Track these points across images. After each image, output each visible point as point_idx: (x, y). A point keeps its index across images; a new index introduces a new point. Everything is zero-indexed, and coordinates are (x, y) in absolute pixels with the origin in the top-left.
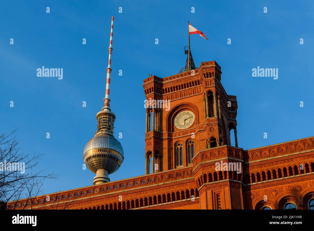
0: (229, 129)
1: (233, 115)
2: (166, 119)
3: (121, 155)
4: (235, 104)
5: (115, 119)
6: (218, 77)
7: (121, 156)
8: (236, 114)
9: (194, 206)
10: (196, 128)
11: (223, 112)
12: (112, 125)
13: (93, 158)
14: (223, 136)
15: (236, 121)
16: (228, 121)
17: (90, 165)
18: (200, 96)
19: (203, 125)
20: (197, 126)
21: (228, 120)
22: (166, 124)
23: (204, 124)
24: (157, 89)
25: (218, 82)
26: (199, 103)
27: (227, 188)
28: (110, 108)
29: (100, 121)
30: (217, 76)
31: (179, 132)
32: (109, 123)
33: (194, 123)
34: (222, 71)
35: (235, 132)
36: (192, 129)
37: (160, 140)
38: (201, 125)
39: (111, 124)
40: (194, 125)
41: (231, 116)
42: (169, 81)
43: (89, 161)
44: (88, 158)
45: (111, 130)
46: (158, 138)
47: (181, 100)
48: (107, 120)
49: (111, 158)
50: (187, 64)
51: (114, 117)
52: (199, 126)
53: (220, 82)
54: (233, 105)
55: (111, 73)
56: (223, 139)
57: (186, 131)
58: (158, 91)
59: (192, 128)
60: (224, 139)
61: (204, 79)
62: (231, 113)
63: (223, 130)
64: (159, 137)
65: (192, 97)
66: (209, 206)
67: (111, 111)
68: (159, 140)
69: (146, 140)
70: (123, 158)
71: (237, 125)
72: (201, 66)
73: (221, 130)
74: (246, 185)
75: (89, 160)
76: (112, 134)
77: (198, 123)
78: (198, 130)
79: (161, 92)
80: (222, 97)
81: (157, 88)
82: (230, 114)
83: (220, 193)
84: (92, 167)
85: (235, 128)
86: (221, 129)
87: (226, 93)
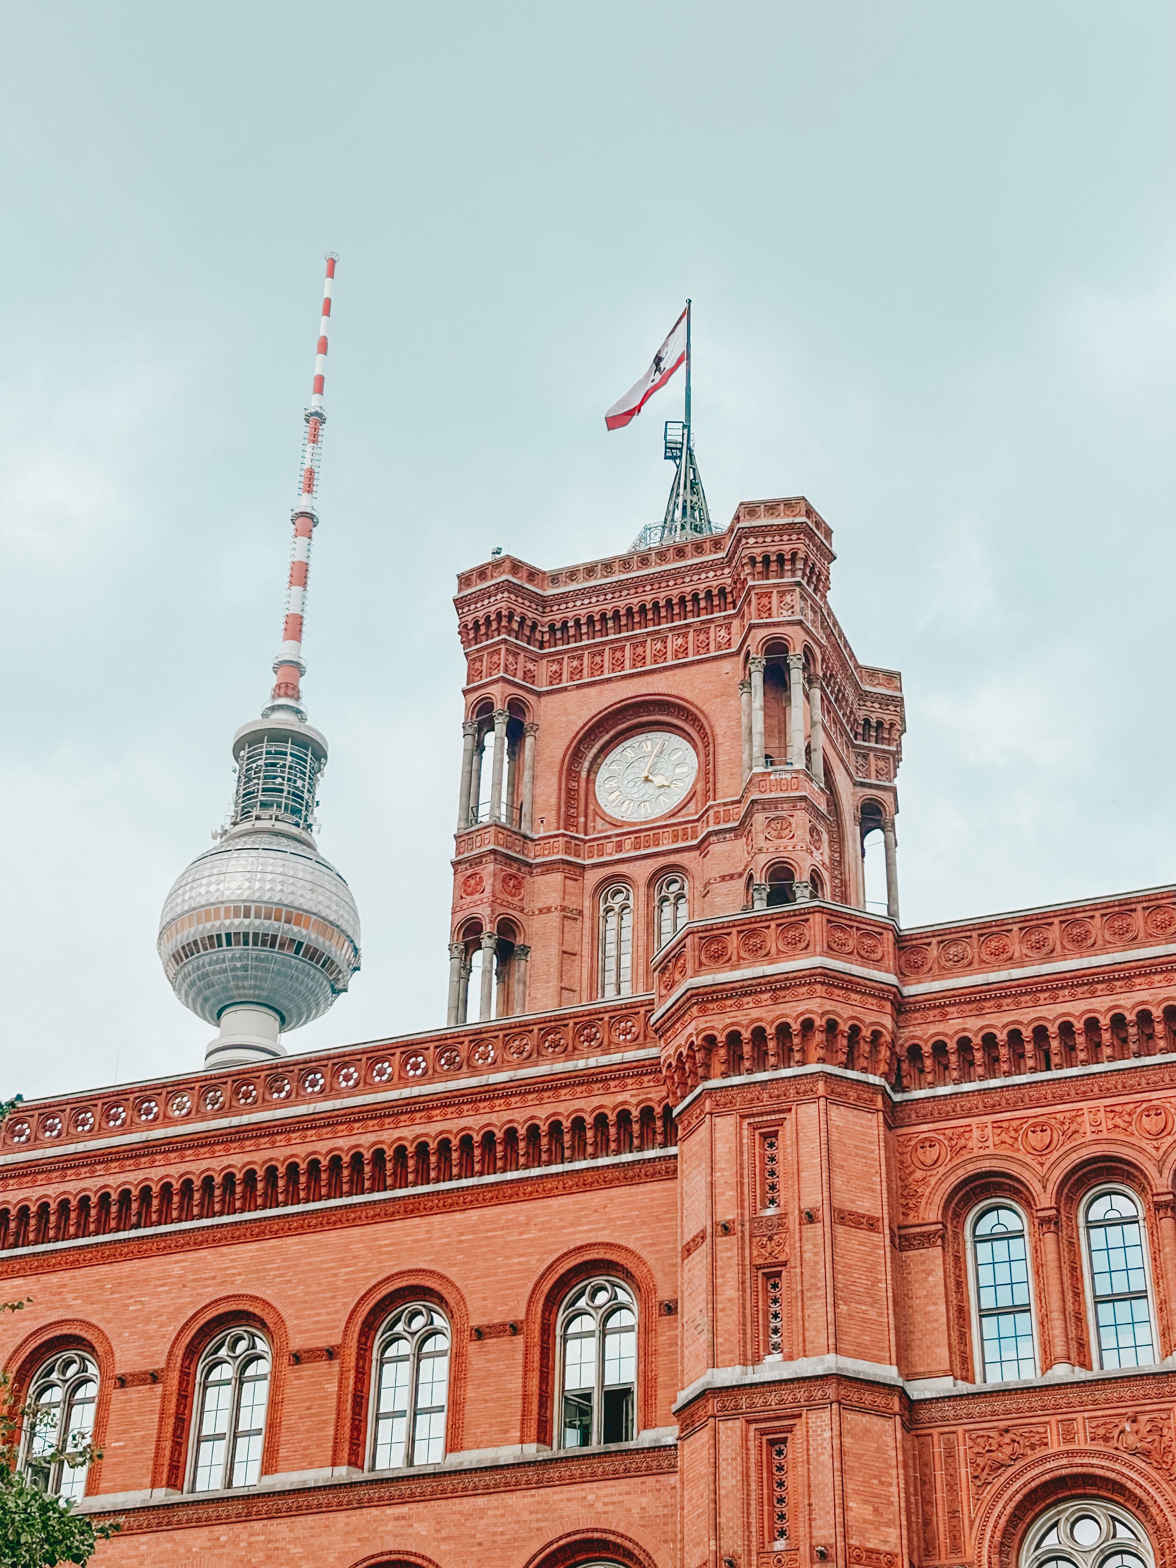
0: (858, 828)
1: (881, 764)
2: (557, 769)
3: (348, 936)
4: (891, 708)
5: (323, 760)
6: (814, 580)
7: (347, 944)
8: (896, 757)
9: (654, 1192)
10: (698, 820)
11: (835, 748)
12: (309, 791)
13: (205, 949)
14: (827, 861)
15: (894, 790)
16: (858, 789)
17: (192, 984)
18: (727, 666)
19: (733, 803)
20: (707, 810)
21: (856, 784)
22: (555, 795)
23: (739, 802)
24: (522, 623)
25: (813, 600)
26: (719, 700)
27: (812, 1105)
28: (302, 708)
29: (251, 768)
30: (812, 571)
31: (617, 835)
32: (295, 782)
33: (692, 796)
34: (835, 549)
35: (890, 847)
36: (680, 824)
37: (523, 869)
38: (725, 804)
39: (303, 786)
40: (692, 804)
41: (873, 769)
42: (580, 586)
43: (186, 961)
44: (183, 948)
45: (304, 813)
46: (516, 860)
47: (635, 680)
48: (284, 766)
49: (297, 952)
50: (671, 508)
51: (320, 755)
52: (716, 809)
53: (826, 603)
54: (887, 718)
55: (313, 535)
56: (826, 875)
57: (651, 833)
58: (527, 632)
59: (683, 816)
60: (833, 877)
61: (751, 583)
62: (872, 754)
63: (829, 832)
64: (520, 857)
65: (686, 669)
66: (723, 1194)
67: (307, 723)
68: (519, 870)
69: (455, 864)
70: (356, 950)
71: (897, 812)
72: (737, 518)
73: (819, 833)
74: (907, 1096)
75: (187, 957)
76: (305, 835)
77: (711, 794)
78: (710, 829)
79: (538, 636)
80: (832, 675)
81: (523, 619)
82: (865, 757)
83: (777, 1131)
84: (199, 992)
85: (887, 827)
86: (819, 828)
87: (852, 655)
